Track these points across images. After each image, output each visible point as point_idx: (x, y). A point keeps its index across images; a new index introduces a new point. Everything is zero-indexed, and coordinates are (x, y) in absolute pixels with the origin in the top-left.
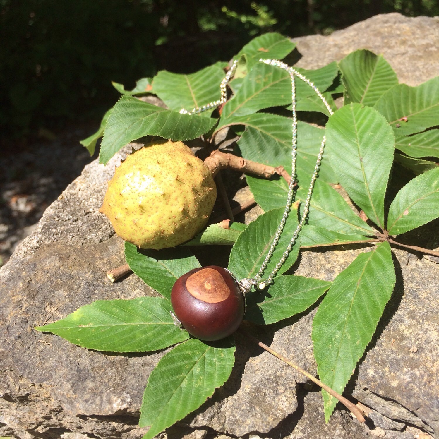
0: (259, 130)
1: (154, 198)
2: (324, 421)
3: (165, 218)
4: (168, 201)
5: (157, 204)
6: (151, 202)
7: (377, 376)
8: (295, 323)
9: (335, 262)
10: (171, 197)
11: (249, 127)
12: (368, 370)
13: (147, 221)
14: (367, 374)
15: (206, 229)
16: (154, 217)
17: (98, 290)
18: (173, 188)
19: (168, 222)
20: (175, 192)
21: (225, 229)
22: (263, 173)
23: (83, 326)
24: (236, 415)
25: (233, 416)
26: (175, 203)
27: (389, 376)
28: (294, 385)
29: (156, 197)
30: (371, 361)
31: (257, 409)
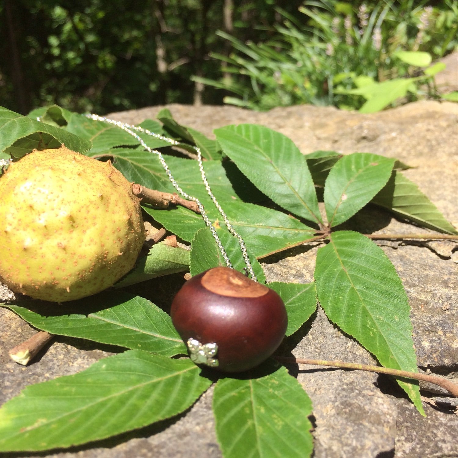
0: (130, 161)
1: (88, 204)
3: (108, 231)
4: (108, 207)
5: (93, 211)
6: (84, 210)
7: (435, 344)
8: (310, 332)
10: (110, 201)
11: (118, 158)
12: (423, 343)
13: (82, 241)
14: (423, 348)
15: (149, 251)
16: (92, 232)
18: (108, 189)
19: (113, 237)
20: (112, 194)
21: (173, 248)
22: (161, 199)
23: (29, 428)
25: (347, 445)
26: (117, 209)
27: (445, 339)
29: (91, 202)
30: (420, 332)
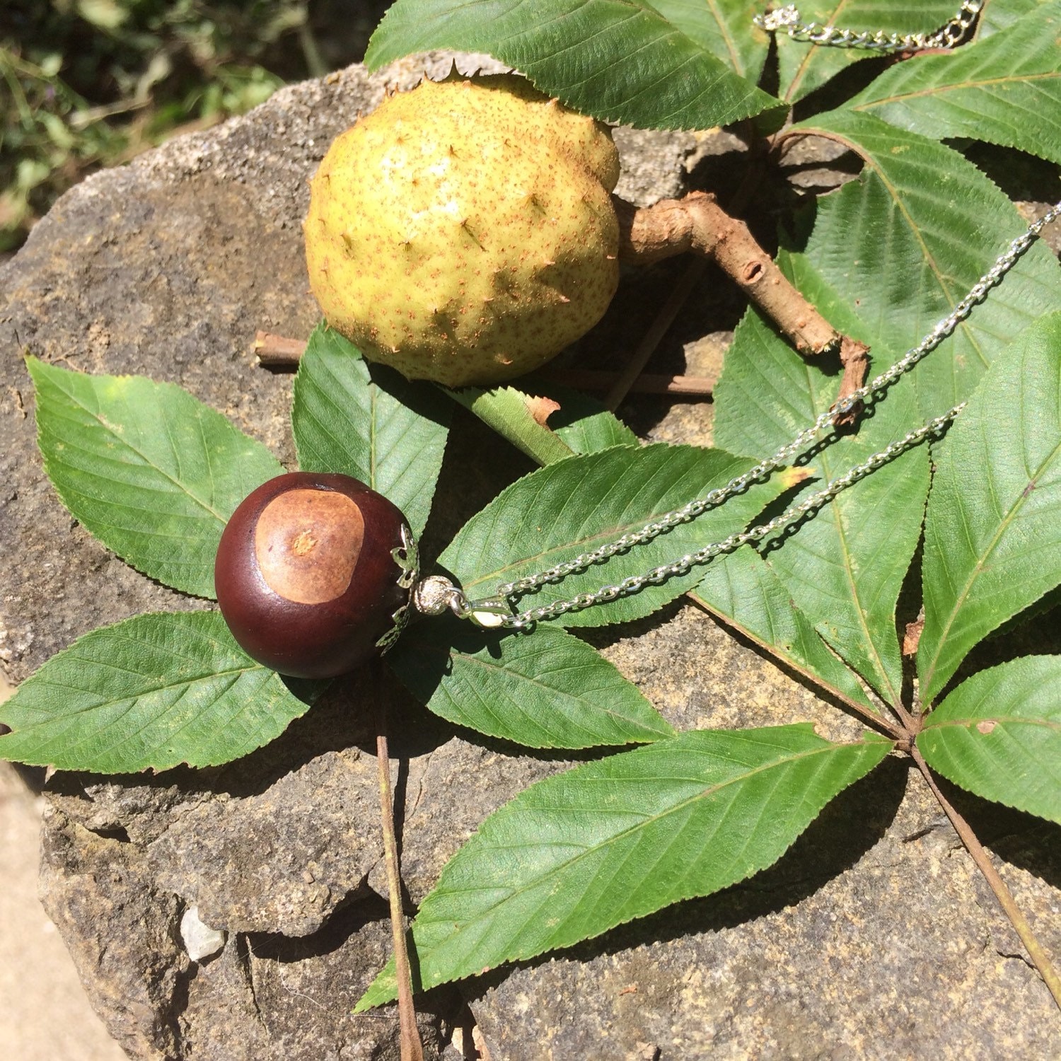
0: (896, 201)
1: (385, 239)
2: (352, 1002)
3: (390, 303)
4: (413, 268)
5: (386, 257)
6: (374, 242)
7: (523, 1024)
8: (503, 756)
9: (741, 689)
10: (424, 260)
11: (874, 175)
12: (522, 996)
13: (350, 283)
14: (513, 1001)
15: (496, 388)
16: (368, 284)
17: (212, 361)
18: (442, 242)
19: (391, 316)
20: (441, 254)
21: (534, 422)
22: (792, 330)
23: (105, 422)
24: (182, 845)
25: (177, 841)
26: (429, 282)
27: (544, 1049)
28: (350, 884)
29: (391, 241)
30: (540, 983)
31: (228, 869)
